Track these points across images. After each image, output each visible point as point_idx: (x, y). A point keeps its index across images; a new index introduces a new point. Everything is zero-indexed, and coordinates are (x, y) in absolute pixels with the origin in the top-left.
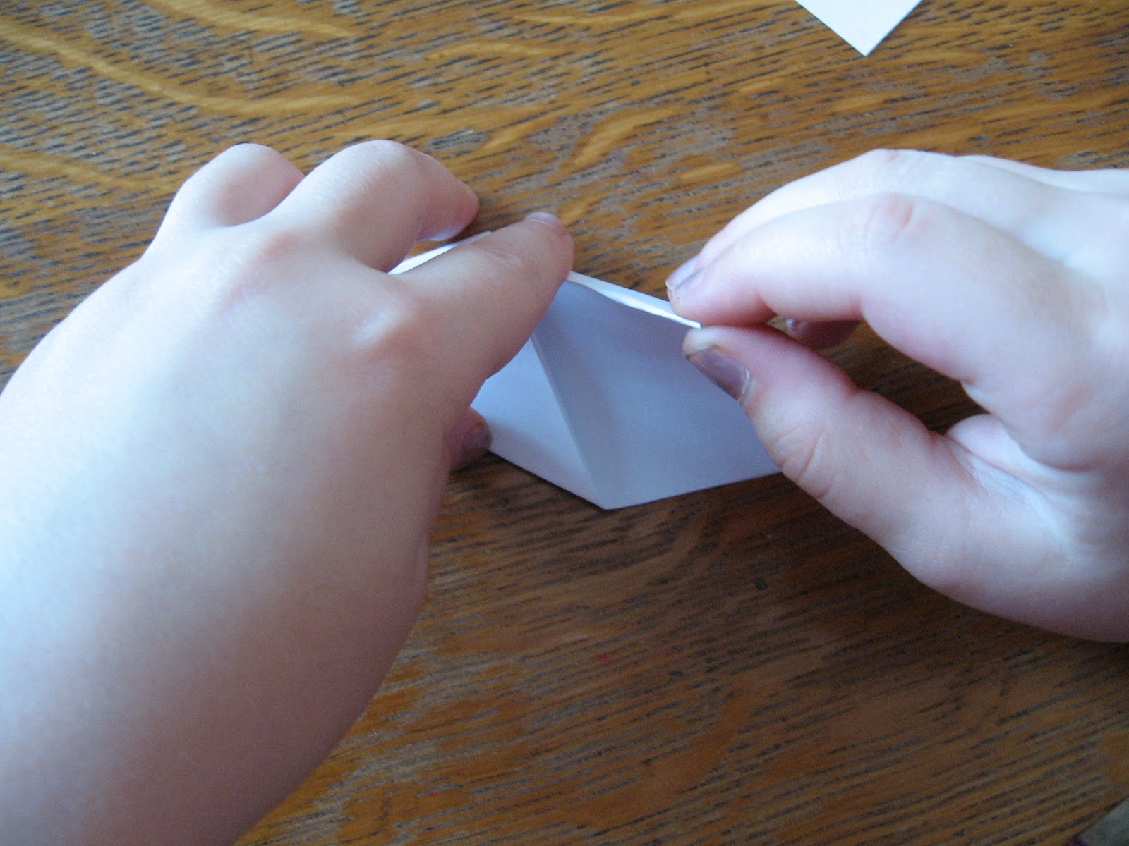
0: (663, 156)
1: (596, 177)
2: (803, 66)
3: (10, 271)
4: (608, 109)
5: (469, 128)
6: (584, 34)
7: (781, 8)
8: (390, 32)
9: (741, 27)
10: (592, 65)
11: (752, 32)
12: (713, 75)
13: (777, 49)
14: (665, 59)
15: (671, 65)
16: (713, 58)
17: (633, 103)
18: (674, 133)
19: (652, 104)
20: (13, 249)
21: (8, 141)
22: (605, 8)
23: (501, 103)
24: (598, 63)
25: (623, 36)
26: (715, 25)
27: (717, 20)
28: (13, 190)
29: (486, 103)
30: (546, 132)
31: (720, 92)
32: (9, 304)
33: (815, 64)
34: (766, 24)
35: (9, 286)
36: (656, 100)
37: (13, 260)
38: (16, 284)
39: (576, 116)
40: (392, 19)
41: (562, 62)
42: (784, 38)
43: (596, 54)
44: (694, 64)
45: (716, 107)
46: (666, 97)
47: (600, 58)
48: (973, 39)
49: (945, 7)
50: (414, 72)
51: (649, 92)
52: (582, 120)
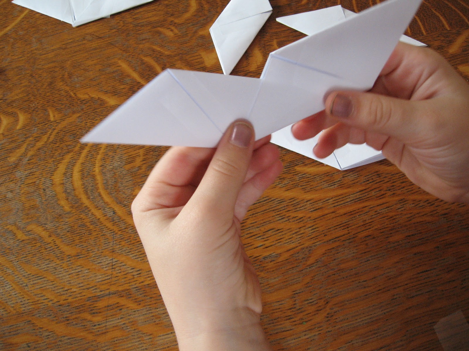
0: (335, 260)
1: (314, 268)
2: (379, 226)
3: (138, 300)
4: (317, 245)
5: (274, 253)
6: (309, 219)
7: (372, 206)
8: (249, 222)
9: (359, 214)
10: (311, 230)
11: (362, 215)
12: (350, 231)
13: (370, 221)
14: (335, 227)
15: (336, 229)
16: (350, 225)
17: (325, 242)
18: (338, 251)
19: (331, 242)
20: (138, 293)
21: (136, 258)
23: (283, 244)
24: (313, 229)
25: (321, 219)
26: (350, 214)
28: (138, 274)
29: (279, 244)
30: (298, 253)
31: (352, 237)
32: (138, 311)
33: (383, 225)
34: (367, 212)
35: (137, 305)
37: (138, 297)
38: (140, 304)
39: (307, 247)
40: (249, 217)
41: (302, 229)
42: (373, 217)
43: (313, 226)
44: (343, 228)
45: (350, 242)
46: (335, 239)
47: (314, 227)
48: (435, 212)
49: (425, 202)
50: (257, 234)
51: (330, 238)
52: (309, 249)
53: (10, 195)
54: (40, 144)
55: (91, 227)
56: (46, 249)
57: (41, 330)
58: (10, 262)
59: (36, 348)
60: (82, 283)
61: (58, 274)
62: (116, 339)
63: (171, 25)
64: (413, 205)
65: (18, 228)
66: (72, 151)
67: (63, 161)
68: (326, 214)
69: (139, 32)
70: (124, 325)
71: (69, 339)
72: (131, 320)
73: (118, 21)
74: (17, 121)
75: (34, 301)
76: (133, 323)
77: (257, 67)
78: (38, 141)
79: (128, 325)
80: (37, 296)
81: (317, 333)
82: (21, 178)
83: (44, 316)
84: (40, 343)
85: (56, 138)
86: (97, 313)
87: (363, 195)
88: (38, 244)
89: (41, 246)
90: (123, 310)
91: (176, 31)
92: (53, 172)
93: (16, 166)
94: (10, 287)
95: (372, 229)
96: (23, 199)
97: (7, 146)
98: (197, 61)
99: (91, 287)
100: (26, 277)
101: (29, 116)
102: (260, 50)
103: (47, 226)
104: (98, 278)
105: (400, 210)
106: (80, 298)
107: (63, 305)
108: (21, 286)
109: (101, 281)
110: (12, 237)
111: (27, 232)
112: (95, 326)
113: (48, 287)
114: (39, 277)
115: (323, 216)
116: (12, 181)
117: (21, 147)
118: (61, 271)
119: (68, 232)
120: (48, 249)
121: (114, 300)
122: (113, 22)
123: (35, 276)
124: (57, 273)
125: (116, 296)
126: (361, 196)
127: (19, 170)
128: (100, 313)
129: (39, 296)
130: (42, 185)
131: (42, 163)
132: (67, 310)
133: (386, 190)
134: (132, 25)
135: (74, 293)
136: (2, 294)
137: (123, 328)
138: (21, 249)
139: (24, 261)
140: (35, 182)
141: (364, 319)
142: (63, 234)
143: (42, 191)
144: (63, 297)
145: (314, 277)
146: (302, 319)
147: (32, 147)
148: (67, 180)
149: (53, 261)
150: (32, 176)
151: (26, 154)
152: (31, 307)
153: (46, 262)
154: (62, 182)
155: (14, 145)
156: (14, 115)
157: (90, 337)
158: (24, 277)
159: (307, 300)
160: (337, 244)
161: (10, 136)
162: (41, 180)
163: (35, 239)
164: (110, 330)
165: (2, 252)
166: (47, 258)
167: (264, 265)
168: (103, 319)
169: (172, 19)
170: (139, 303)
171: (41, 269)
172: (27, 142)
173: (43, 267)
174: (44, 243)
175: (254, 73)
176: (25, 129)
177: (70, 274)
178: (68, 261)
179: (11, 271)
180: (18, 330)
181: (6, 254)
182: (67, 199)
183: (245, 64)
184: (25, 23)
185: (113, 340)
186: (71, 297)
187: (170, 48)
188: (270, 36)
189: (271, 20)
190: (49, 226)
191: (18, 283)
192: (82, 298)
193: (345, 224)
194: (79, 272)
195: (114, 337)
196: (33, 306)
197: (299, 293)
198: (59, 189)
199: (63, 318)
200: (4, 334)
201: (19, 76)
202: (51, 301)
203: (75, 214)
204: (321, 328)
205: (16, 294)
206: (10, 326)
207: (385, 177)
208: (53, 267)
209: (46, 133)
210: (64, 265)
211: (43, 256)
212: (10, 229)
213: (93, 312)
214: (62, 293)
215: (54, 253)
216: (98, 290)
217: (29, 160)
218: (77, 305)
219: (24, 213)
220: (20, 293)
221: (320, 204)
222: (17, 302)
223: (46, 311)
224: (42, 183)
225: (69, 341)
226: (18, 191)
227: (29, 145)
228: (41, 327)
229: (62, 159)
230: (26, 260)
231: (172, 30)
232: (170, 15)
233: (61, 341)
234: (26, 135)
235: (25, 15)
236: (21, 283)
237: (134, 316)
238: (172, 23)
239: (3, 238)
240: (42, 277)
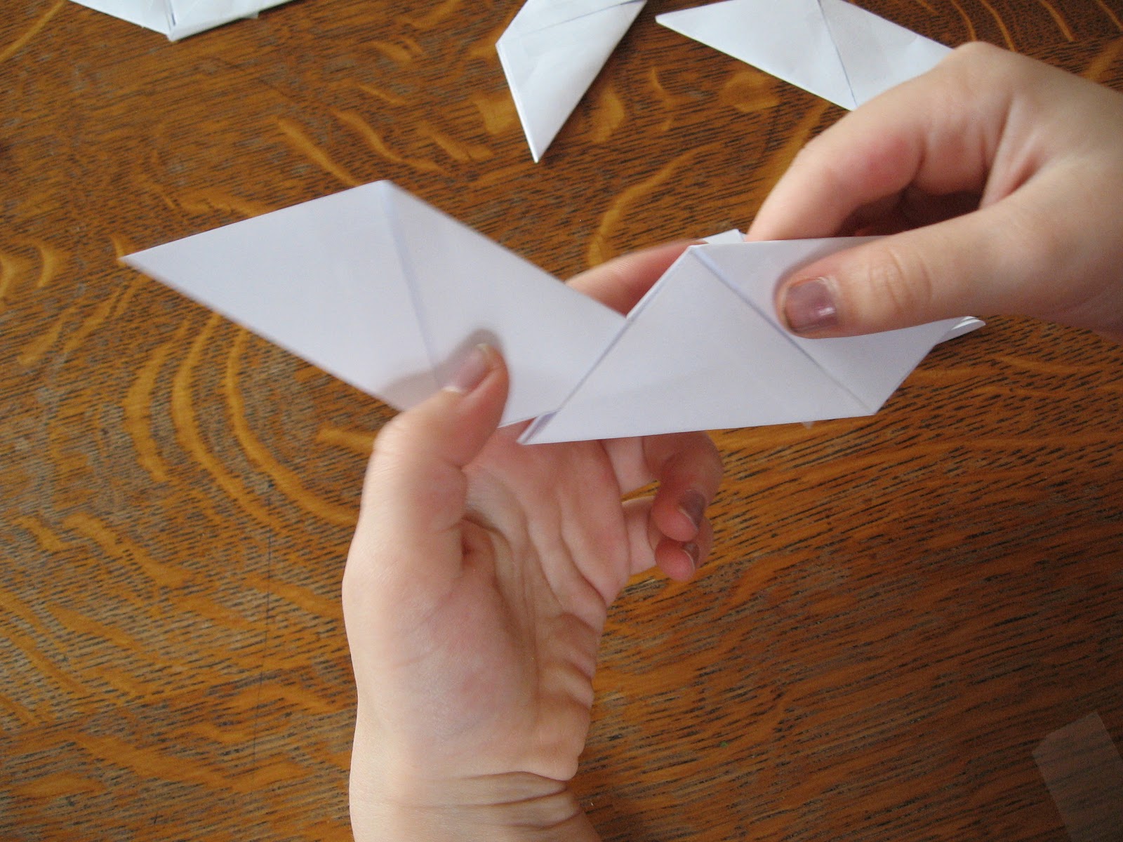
0: (797, 593)
1: (747, 612)
2: (903, 513)
3: (329, 692)
4: (754, 559)
5: (652, 577)
6: (735, 497)
7: (885, 466)
9: (854, 484)
10: (741, 523)
11: (862, 487)
12: (834, 524)
13: (882, 500)
14: (797, 514)
15: (801, 519)
16: (833, 511)
17: (773, 552)
18: (805, 574)
19: (787, 552)
20: (330, 676)
21: (323, 593)
22: (750, 475)
24: (746, 521)
25: (764, 497)
26: (834, 483)
27: (835, 479)
28: (328, 631)
30: (709, 578)
31: (838, 539)
32: (329, 717)
33: (912, 510)
34: (873, 480)
35: (328, 703)
36: (790, 549)
37: (330, 684)
38: (333, 702)
39: (731, 565)
41: (719, 520)
42: (887, 491)
43: (744, 514)
44: (817, 517)
45: (834, 552)
46: (797, 545)
47: (747, 516)
48: (1037, 479)
49: (1014, 454)
51: (784, 542)
52: (735, 567)
53: (22, 445)
54: (93, 323)
55: (218, 519)
56: (110, 572)
57: (99, 765)
58: (26, 605)
59: (90, 807)
60: (196, 652)
61: (139, 633)
62: (278, 785)
63: (404, 34)
64: (984, 463)
65: (44, 524)
66: (171, 338)
67: (150, 363)
68: (778, 485)
69: (330, 52)
70: (297, 752)
71: (166, 785)
72: (313, 740)
73: (276, 27)
74: (38, 267)
75: (82, 696)
76: (318, 746)
77: (609, 133)
78: (89, 315)
79: (306, 751)
80: (90, 683)
81: (755, 768)
82: (49, 403)
83: (108, 732)
84: (100, 796)
85: (133, 309)
86: (232, 723)
87: (863, 440)
88: (92, 562)
89: (98, 565)
90: (292, 717)
91: (417, 49)
92: (125, 390)
93: (38, 375)
94: (25, 664)
95: (886, 520)
96: (55, 453)
97: (14, 327)
98: (465, 120)
99: (217, 661)
100: (63, 639)
101: (68, 255)
102: (619, 92)
103: (112, 518)
104: (234, 639)
105: (952, 474)
106: (192, 688)
107: (153, 704)
108: (52, 660)
109: (243, 647)
110: (30, 546)
111: (64, 532)
112: (227, 753)
113: (116, 663)
114: (95, 638)
115: (769, 489)
116: (27, 411)
117: (50, 330)
118: (146, 625)
119: (162, 530)
120: (116, 573)
121: (272, 692)
122: (266, 29)
123: (84, 638)
124: (136, 630)
125: (278, 683)
126: (858, 441)
127: (45, 386)
128: (240, 722)
129: (95, 683)
130: (98, 422)
131: (99, 369)
132: (162, 717)
133: (920, 428)
134: (310, 36)
135: (177, 678)
136: (7, 680)
137: (293, 758)
138: (50, 574)
139: (60, 600)
140: (82, 414)
141: (865, 733)
142: (151, 536)
143: (99, 435)
144: (153, 687)
145: (748, 636)
146: (719, 734)
147: (76, 329)
148: (158, 408)
149: (126, 600)
150: (73, 400)
151: (61, 347)
152: (76, 711)
153: (110, 602)
154: (146, 413)
155: (31, 325)
156: (31, 254)
157: (217, 780)
158: (58, 640)
159: (731, 690)
160: (801, 556)
161: (20, 305)
162: (96, 407)
163: (82, 549)
164: (263, 764)
165: (6, 581)
166: (113, 593)
167: (629, 607)
168: (247, 738)
169: (406, 19)
170: (333, 699)
171: (100, 620)
172: (64, 317)
173: (104, 616)
174: (105, 558)
175: (603, 148)
176: (58, 287)
177: (166, 632)
178: (162, 601)
179: (28, 626)
180: (45, 765)
181: (15, 584)
182: (160, 454)
183: (581, 127)
184: (54, 32)
185: (271, 787)
186: (170, 687)
187: (400, 90)
188: (643, 59)
189: (644, 21)
190: (118, 517)
191: (45, 654)
192: (196, 687)
193: (820, 509)
194: (189, 626)
195: (273, 780)
196: (81, 709)
197: (713, 672)
198: (140, 430)
199: (153, 735)
200: (14, 774)
201: (41, 162)
202: (124, 694)
203: (177, 488)
204: (764, 757)
205: (39, 681)
206: (27, 756)
207: (918, 396)
208: (127, 615)
209: (107, 296)
210: (153, 610)
211: (104, 588)
212: (25, 526)
213: (222, 720)
214: (150, 676)
215: (129, 583)
216: (234, 670)
217: (67, 362)
218: (184, 705)
219: (59, 488)
220: (50, 677)
221: (762, 462)
222: (42, 700)
223: (111, 719)
224: (98, 416)
225: (166, 789)
226: (42, 435)
227: (67, 324)
228: (100, 756)
229: (147, 358)
230: (64, 600)
231: (406, 47)
232: (403, 11)
233: (147, 790)
234: (59, 301)
235: (56, 15)
236: (52, 653)
237: (320, 729)
238: (408, 30)
239: (9, 547)
240: (101, 639)
